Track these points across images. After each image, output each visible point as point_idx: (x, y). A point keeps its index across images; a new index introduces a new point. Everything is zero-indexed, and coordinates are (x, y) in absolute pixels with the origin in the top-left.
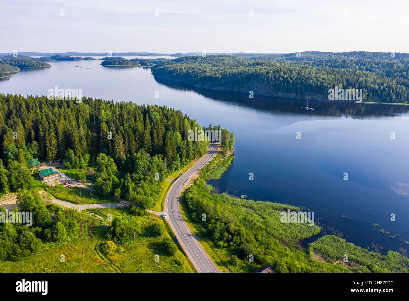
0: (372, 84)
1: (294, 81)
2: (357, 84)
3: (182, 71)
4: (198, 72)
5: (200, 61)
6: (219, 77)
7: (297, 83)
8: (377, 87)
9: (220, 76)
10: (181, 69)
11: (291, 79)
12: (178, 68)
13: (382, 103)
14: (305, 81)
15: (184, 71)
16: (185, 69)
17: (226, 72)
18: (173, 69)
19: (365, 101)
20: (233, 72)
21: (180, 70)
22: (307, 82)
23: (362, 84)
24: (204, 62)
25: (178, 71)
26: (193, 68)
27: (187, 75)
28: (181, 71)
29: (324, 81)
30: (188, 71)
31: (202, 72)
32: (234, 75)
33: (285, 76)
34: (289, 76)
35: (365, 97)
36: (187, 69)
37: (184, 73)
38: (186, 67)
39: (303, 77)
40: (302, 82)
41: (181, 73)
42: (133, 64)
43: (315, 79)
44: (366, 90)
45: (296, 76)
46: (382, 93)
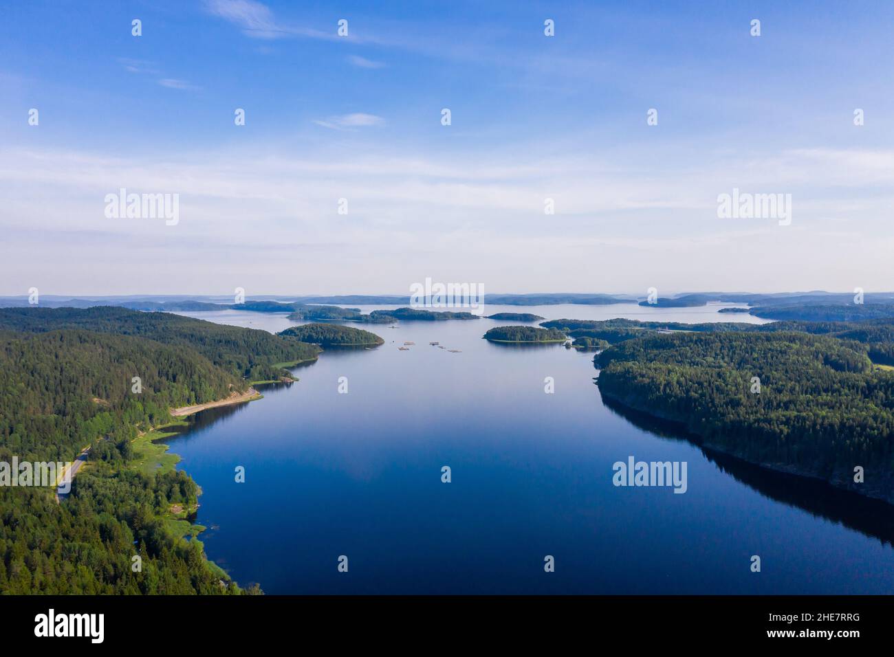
3: (670, 390)
4: (717, 401)
5: (718, 352)
6: (782, 431)
9: (786, 430)
10: (668, 384)
12: (661, 379)
15: (677, 390)
16: (678, 382)
17: (804, 419)
18: (647, 380)
20: (826, 422)
21: (665, 385)
24: (728, 355)
25: (662, 387)
26: (700, 384)
27: (685, 404)
28: (668, 391)
30: (688, 391)
31: (727, 404)
32: (829, 430)
36: (684, 383)
37: (676, 396)
38: (682, 379)
41: (670, 396)
42: (555, 339)
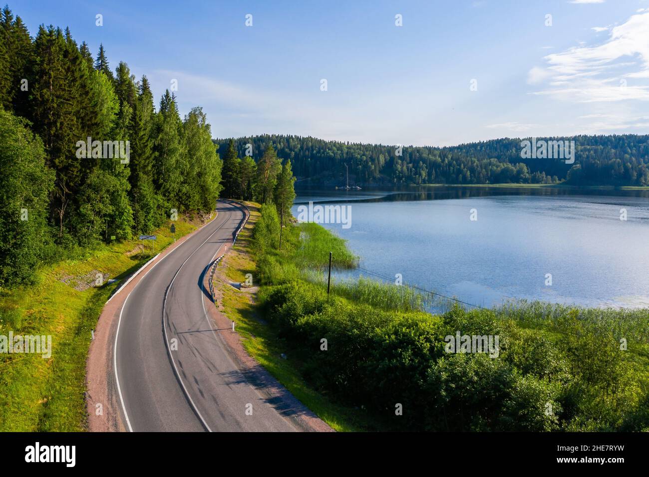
0: (430, 155)
1: (298, 152)
2: (407, 156)
7: (306, 157)
8: (439, 160)
11: (291, 150)
13: (453, 185)
14: (319, 152)
19: (427, 182)
22: (323, 153)
23: (415, 155)
29: (352, 151)
33: (279, 146)
34: (284, 145)
35: (425, 176)
39: (312, 147)
40: (312, 154)
43: (335, 148)
44: (425, 165)
45: (299, 146)
46: (449, 169)
